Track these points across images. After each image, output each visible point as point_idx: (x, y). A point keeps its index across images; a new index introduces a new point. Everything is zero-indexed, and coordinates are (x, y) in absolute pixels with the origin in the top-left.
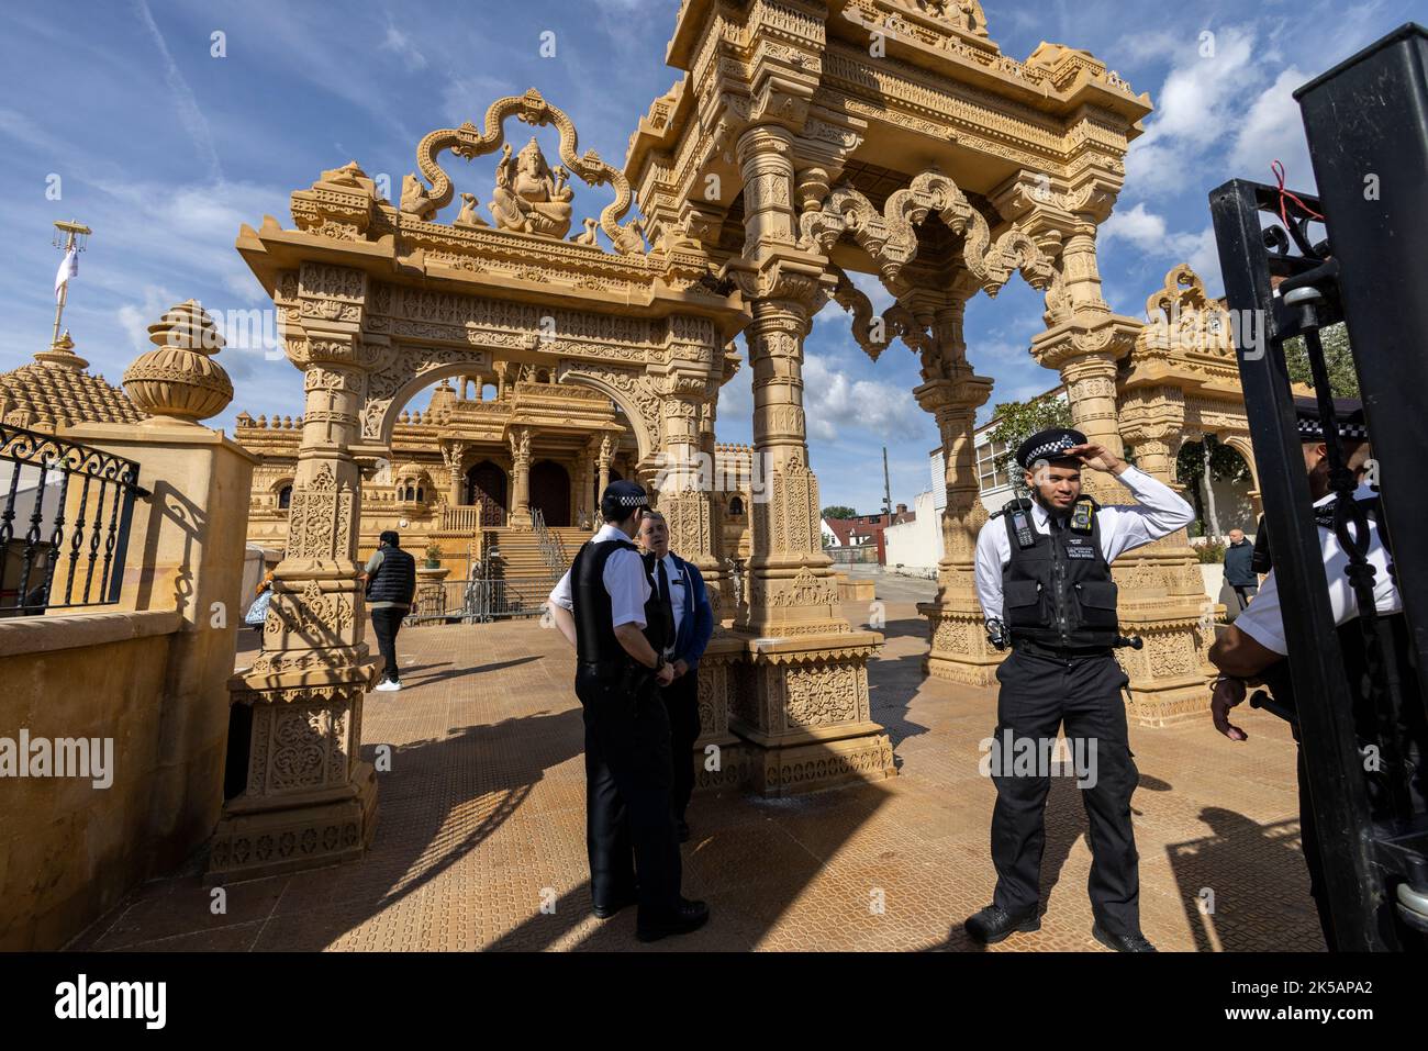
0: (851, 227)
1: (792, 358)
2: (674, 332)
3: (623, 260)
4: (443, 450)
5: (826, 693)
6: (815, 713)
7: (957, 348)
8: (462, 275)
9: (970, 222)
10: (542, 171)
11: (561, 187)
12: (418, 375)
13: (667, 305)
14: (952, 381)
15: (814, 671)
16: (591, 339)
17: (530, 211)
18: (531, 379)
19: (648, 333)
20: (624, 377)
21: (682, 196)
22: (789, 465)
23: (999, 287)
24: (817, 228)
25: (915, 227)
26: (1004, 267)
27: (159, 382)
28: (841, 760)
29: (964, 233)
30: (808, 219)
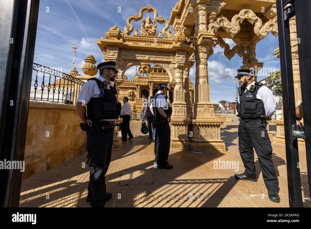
0: (222, 26)
1: (205, 58)
2: (177, 54)
3: (167, 39)
4: (136, 87)
5: (210, 132)
6: (207, 136)
7: (253, 56)
8: (135, 45)
9: (256, 21)
10: (150, 22)
11: (154, 25)
12: (127, 66)
13: (175, 48)
14: (251, 64)
15: (207, 127)
16: (160, 57)
17: (148, 31)
18: (153, 72)
19: (172, 55)
20: (167, 65)
21: (182, 25)
22: (203, 83)
23: (264, 37)
24: (213, 27)
25: (240, 24)
26: (266, 31)
27: (87, 69)
28: (212, 146)
29: (254, 24)
30: (210, 25)
